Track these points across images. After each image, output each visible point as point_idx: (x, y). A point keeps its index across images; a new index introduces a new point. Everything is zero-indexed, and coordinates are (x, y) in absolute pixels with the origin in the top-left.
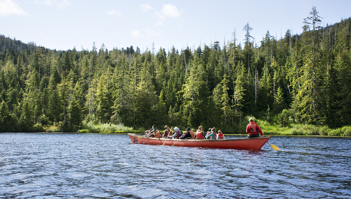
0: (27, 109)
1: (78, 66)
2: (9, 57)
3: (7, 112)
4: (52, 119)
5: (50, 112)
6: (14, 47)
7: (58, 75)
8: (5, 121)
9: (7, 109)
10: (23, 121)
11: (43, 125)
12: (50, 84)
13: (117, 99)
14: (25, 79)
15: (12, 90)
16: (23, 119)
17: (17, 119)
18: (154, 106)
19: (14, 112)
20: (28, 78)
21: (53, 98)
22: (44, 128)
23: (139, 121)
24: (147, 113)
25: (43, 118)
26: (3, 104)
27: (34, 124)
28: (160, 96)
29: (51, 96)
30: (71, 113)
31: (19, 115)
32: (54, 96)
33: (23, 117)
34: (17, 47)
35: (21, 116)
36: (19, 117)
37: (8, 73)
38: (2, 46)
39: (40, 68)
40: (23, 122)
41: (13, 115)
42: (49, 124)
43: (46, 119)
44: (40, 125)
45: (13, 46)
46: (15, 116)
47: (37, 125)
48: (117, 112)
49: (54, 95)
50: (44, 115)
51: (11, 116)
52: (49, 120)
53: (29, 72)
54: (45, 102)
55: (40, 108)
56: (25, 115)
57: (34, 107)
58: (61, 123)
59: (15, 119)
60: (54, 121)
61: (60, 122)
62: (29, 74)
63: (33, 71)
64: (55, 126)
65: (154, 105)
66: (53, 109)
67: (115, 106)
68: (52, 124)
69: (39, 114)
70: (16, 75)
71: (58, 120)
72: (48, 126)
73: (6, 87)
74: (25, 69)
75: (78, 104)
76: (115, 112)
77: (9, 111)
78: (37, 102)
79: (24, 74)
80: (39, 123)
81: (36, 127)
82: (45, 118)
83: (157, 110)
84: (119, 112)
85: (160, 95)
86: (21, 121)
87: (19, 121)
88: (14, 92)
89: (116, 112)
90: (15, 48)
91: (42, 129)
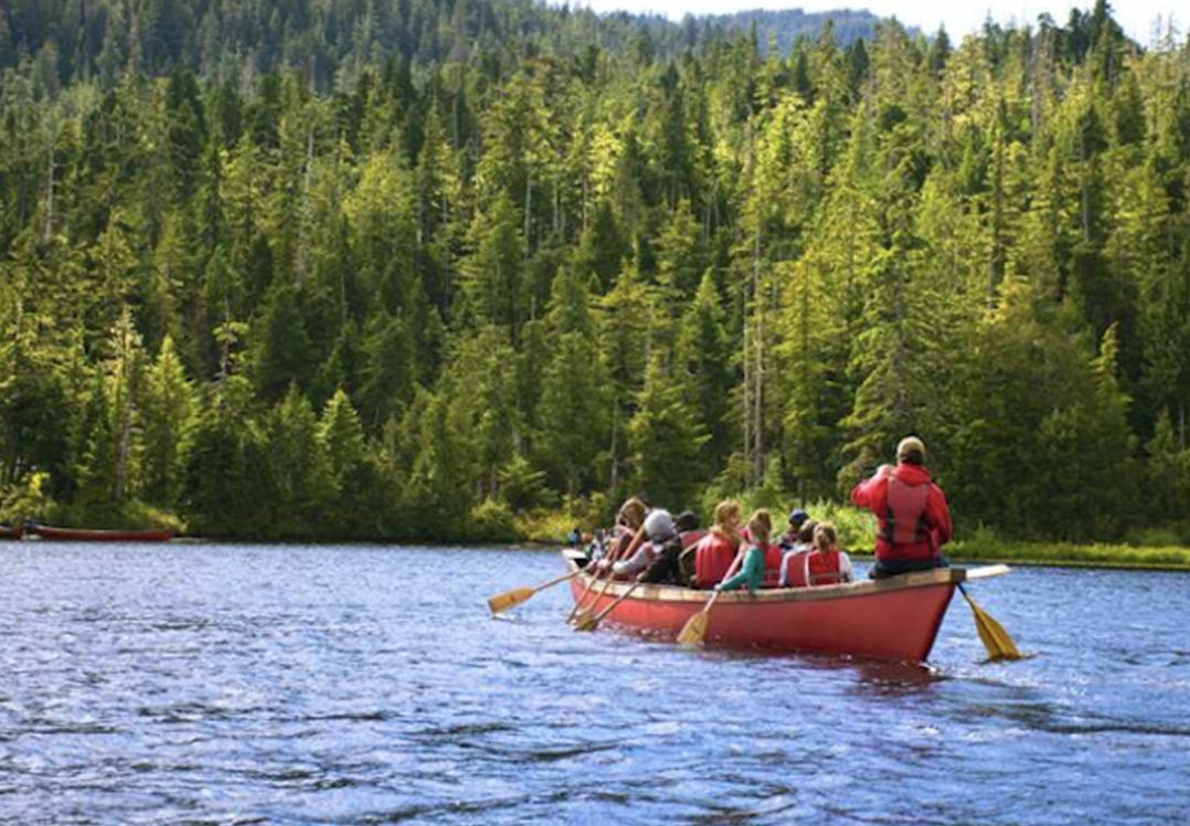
0: (442, 434)
1: (738, 167)
2: (385, 113)
3: (356, 444)
4: (556, 481)
5: (546, 446)
6: (420, 20)
7: (615, 237)
8: (347, 490)
9: (357, 431)
10: (422, 491)
11: (514, 509)
12: (556, 296)
13: (869, 380)
14: (458, 249)
15: (382, 325)
16: (426, 482)
17: (398, 480)
18: (1056, 415)
19: (388, 447)
20: (470, 248)
21: (563, 373)
22: (519, 525)
23: (977, 494)
24: (1019, 454)
25: (516, 477)
26: (340, 407)
27: (475, 505)
28: (1101, 360)
29: (555, 367)
30: (644, 448)
31: (407, 461)
32: (567, 366)
33: (425, 470)
34: (434, 24)
35: (418, 466)
36: (409, 470)
37: (370, 224)
38: (351, 21)
39: (531, 183)
40: (423, 497)
41: (382, 458)
42: (543, 505)
43: (529, 482)
44: (501, 508)
45: (412, 19)
46: (391, 465)
47: (488, 508)
48: (872, 447)
49: (566, 361)
50: (521, 462)
51: (371, 464)
52: (545, 485)
53: (477, 214)
54: (528, 395)
55: (502, 426)
56: (432, 458)
57: (477, 419)
58: (599, 501)
59: (390, 482)
60: (564, 492)
61: (595, 496)
62: (475, 224)
63: (498, 205)
64: (568, 515)
65: (1061, 411)
66: (561, 431)
67: (861, 415)
68: (558, 506)
69: (496, 456)
70: (410, 234)
71: (588, 487)
72: (537, 517)
73: (359, 309)
74: (459, 197)
75: (676, 405)
76: (860, 446)
77: (366, 440)
78: (488, 395)
79: (451, 227)
80: (495, 499)
81: (481, 521)
82: (526, 473)
83: (1073, 434)
84: (879, 445)
85: (1099, 354)
86: (417, 489)
87: (409, 492)
88: (396, 339)
89: (865, 449)
90: (424, 29)
91: (509, 528)
